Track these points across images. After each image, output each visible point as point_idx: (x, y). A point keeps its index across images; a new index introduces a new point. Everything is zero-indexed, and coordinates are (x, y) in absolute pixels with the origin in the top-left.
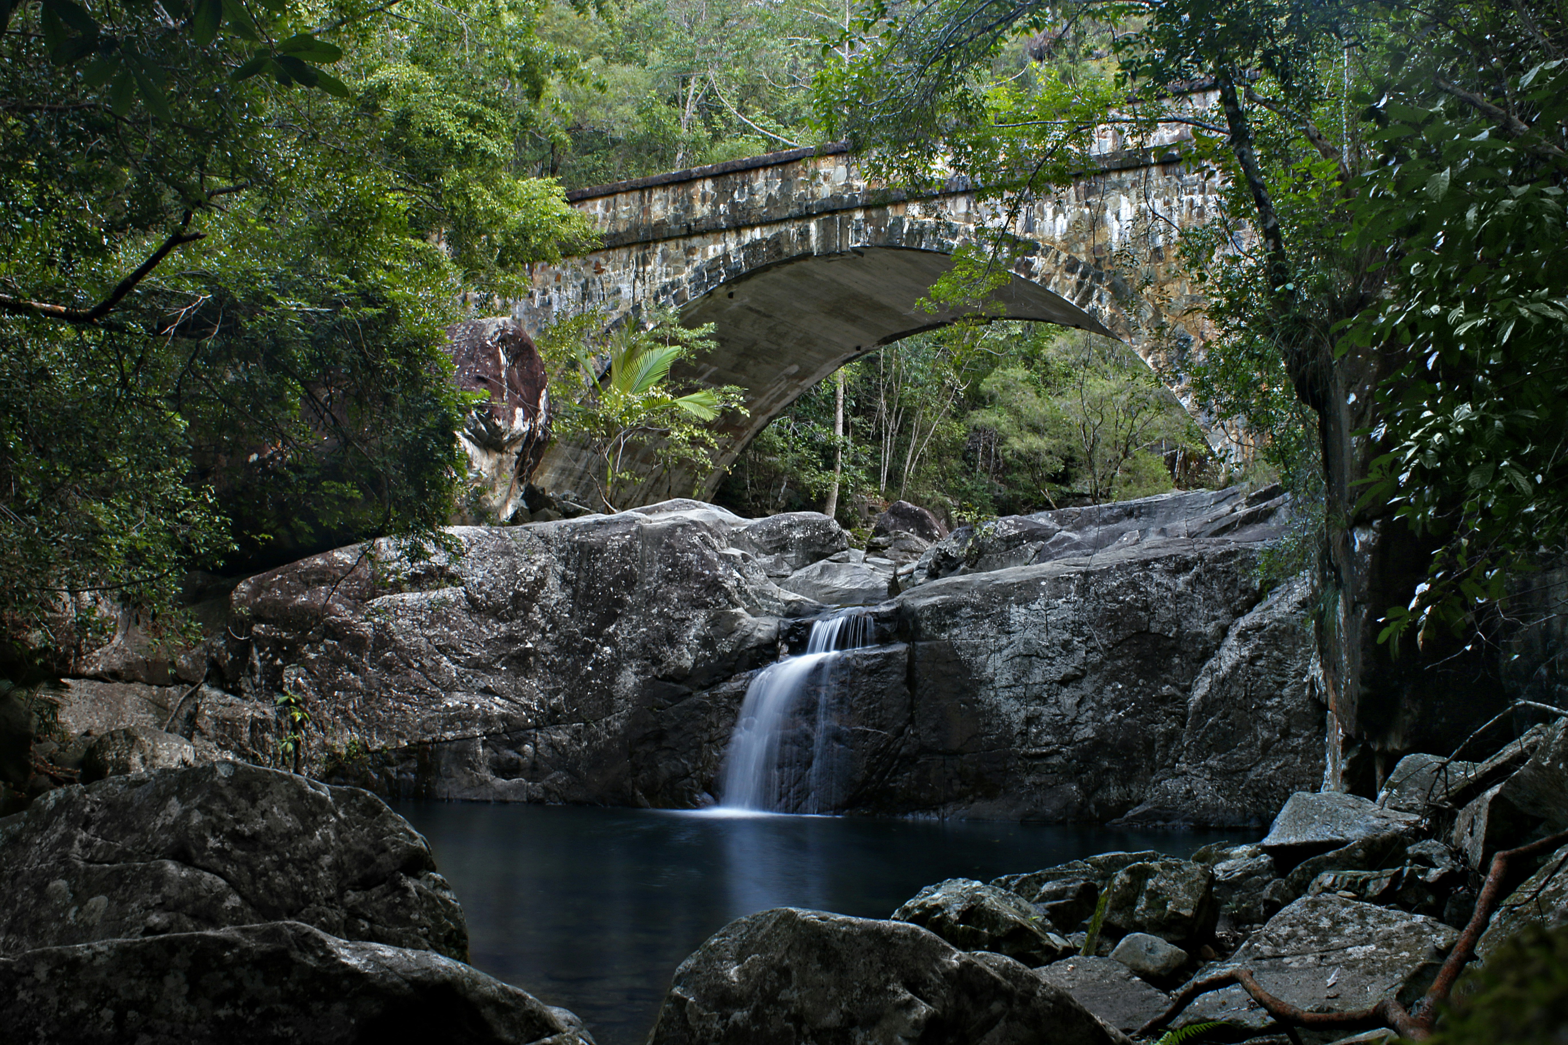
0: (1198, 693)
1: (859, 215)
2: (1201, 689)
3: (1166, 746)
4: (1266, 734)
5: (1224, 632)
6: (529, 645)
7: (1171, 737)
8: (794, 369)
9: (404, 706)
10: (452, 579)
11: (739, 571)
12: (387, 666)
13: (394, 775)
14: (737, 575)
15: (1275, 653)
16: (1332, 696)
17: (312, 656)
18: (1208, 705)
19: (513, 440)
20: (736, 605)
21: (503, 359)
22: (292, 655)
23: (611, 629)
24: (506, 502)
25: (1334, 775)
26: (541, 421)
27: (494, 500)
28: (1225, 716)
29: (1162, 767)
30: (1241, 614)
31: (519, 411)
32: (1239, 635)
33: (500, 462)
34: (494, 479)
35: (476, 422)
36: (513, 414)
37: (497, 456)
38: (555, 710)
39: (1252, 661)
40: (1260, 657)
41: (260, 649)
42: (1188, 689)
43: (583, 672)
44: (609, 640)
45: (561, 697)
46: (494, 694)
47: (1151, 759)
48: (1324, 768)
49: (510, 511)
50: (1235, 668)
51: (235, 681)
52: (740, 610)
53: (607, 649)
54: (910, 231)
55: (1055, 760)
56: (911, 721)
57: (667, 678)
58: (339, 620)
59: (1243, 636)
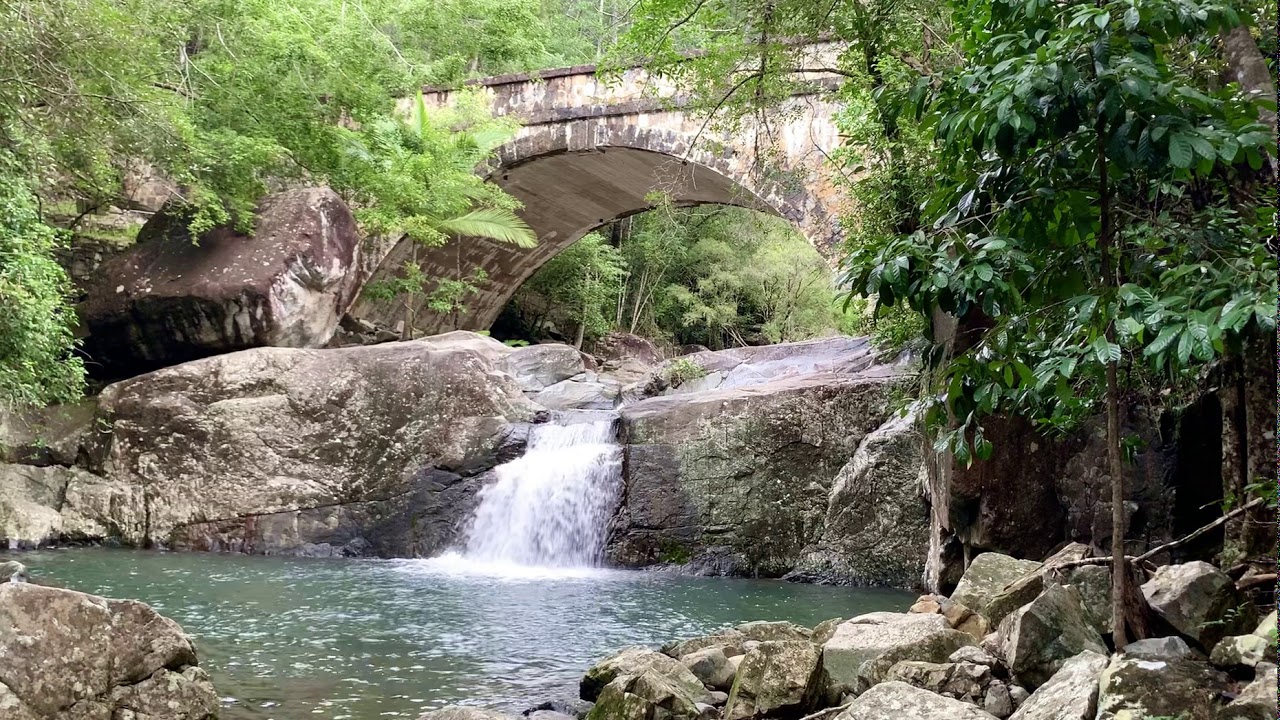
0: (837, 489)
1: (602, 122)
2: (839, 485)
3: (812, 527)
4: (886, 521)
5: (858, 443)
6: (338, 441)
7: (816, 520)
8: (553, 234)
9: (237, 487)
10: (279, 389)
11: (502, 388)
12: (224, 455)
13: (225, 540)
14: (500, 391)
15: (894, 461)
16: (934, 496)
17: (163, 446)
18: (843, 499)
19: (331, 284)
20: (499, 414)
21: (324, 221)
22: (148, 445)
23: (402, 430)
24: (325, 330)
25: (935, 557)
26: (353, 269)
27: (315, 328)
28: (856, 507)
29: (809, 543)
30: (870, 431)
31: (336, 262)
32: (868, 447)
33: (321, 299)
34: (315, 312)
35: (301, 268)
36: (331, 263)
37: (319, 294)
38: (357, 490)
39: (877, 466)
40: (883, 464)
41: (121, 440)
42: (829, 486)
43: (379, 462)
44: (400, 439)
45: (361, 481)
46: (307, 478)
47: (800, 536)
48: (929, 548)
49: (327, 337)
50: (865, 471)
51: (100, 464)
52: (501, 418)
53: (398, 445)
54: (640, 135)
55: (728, 536)
56: (624, 503)
57: (444, 468)
58: (186, 418)
59: (872, 448)
